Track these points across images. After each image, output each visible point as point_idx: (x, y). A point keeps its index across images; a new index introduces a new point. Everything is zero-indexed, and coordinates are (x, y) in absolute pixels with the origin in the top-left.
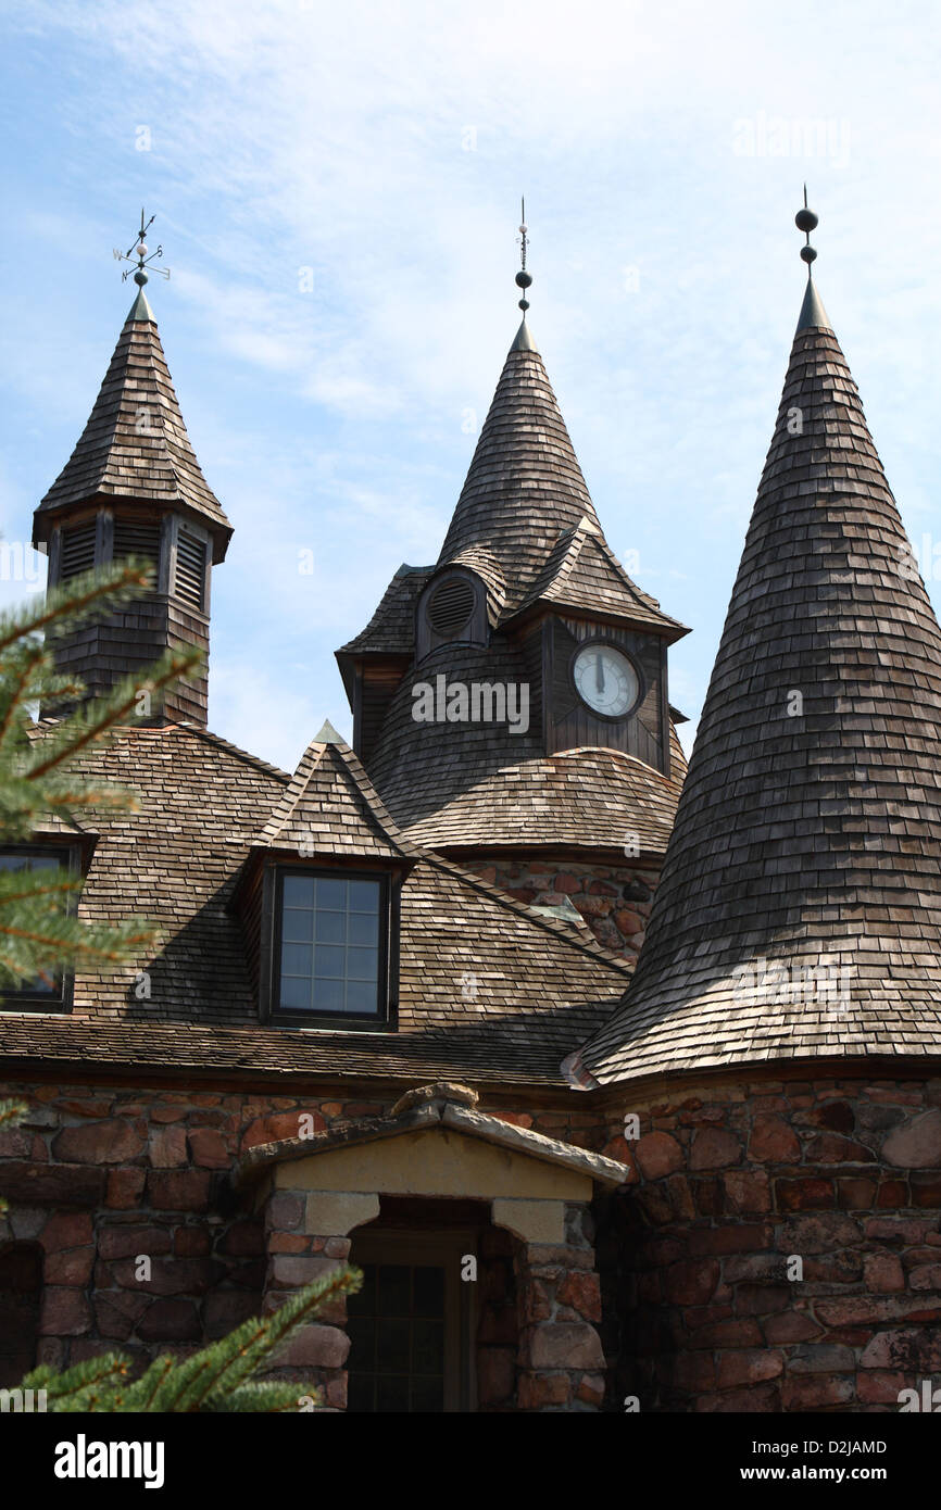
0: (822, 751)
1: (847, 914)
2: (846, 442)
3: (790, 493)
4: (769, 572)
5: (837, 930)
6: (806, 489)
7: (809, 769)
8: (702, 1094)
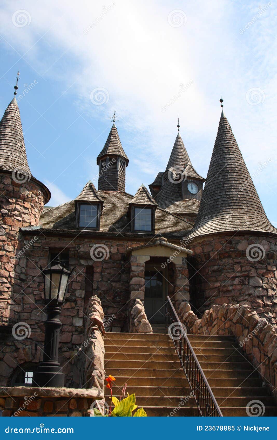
0: (226, 184)
1: (230, 210)
2: (229, 135)
3: (220, 143)
4: (217, 156)
5: (229, 212)
6: (222, 142)
7: (224, 187)
8: (206, 239)
